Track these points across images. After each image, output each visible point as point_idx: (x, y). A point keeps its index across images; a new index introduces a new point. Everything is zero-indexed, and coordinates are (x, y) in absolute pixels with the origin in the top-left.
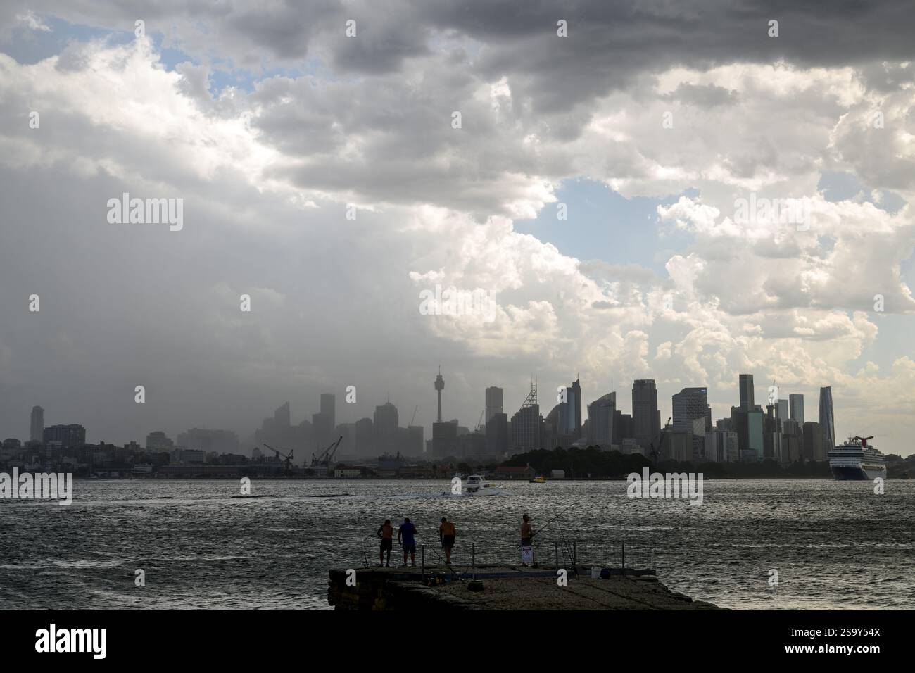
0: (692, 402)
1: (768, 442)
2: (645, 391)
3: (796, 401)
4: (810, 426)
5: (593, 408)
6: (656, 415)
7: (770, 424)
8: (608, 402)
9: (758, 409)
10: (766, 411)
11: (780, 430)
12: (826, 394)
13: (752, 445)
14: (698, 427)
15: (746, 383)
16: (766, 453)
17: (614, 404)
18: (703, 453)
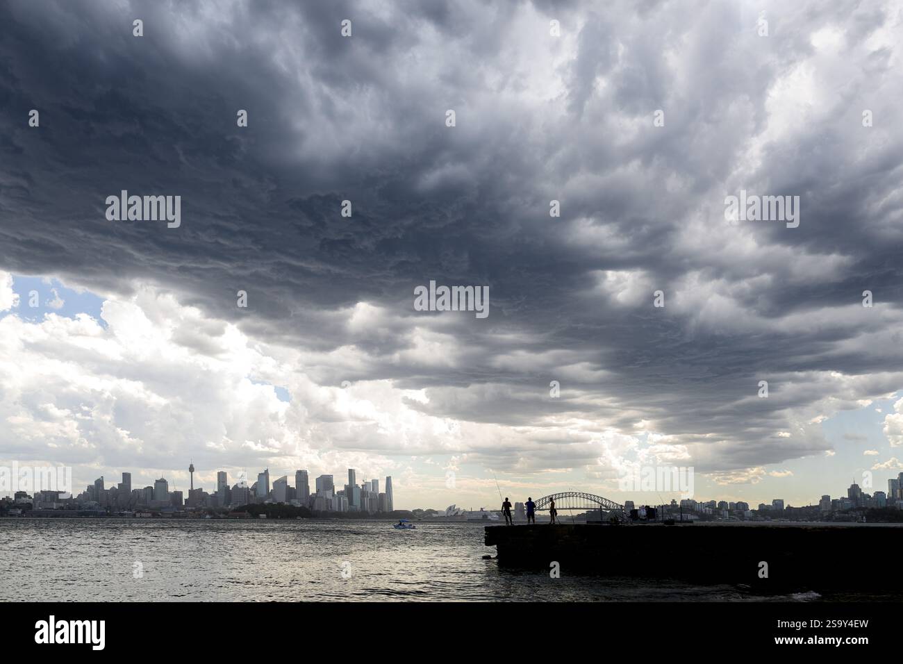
0: (326, 482)
1: (362, 503)
2: (302, 476)
3: (375, 483)
4: (381, 495)
5: (275, 483)
6: (307, 488)
7: (363, 493)
8: (283, 481)
9: (357, 486)
10: (361, 488)
11: (368, 497)
12: (388, 479)
13: (355, 503)
14: (329, 495)
15: (351, 473)
16: (361, 507)
17: (286, 482)
18: (331, 507)
